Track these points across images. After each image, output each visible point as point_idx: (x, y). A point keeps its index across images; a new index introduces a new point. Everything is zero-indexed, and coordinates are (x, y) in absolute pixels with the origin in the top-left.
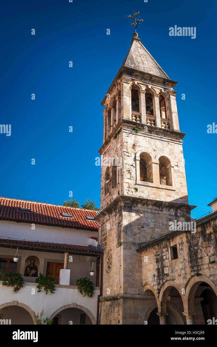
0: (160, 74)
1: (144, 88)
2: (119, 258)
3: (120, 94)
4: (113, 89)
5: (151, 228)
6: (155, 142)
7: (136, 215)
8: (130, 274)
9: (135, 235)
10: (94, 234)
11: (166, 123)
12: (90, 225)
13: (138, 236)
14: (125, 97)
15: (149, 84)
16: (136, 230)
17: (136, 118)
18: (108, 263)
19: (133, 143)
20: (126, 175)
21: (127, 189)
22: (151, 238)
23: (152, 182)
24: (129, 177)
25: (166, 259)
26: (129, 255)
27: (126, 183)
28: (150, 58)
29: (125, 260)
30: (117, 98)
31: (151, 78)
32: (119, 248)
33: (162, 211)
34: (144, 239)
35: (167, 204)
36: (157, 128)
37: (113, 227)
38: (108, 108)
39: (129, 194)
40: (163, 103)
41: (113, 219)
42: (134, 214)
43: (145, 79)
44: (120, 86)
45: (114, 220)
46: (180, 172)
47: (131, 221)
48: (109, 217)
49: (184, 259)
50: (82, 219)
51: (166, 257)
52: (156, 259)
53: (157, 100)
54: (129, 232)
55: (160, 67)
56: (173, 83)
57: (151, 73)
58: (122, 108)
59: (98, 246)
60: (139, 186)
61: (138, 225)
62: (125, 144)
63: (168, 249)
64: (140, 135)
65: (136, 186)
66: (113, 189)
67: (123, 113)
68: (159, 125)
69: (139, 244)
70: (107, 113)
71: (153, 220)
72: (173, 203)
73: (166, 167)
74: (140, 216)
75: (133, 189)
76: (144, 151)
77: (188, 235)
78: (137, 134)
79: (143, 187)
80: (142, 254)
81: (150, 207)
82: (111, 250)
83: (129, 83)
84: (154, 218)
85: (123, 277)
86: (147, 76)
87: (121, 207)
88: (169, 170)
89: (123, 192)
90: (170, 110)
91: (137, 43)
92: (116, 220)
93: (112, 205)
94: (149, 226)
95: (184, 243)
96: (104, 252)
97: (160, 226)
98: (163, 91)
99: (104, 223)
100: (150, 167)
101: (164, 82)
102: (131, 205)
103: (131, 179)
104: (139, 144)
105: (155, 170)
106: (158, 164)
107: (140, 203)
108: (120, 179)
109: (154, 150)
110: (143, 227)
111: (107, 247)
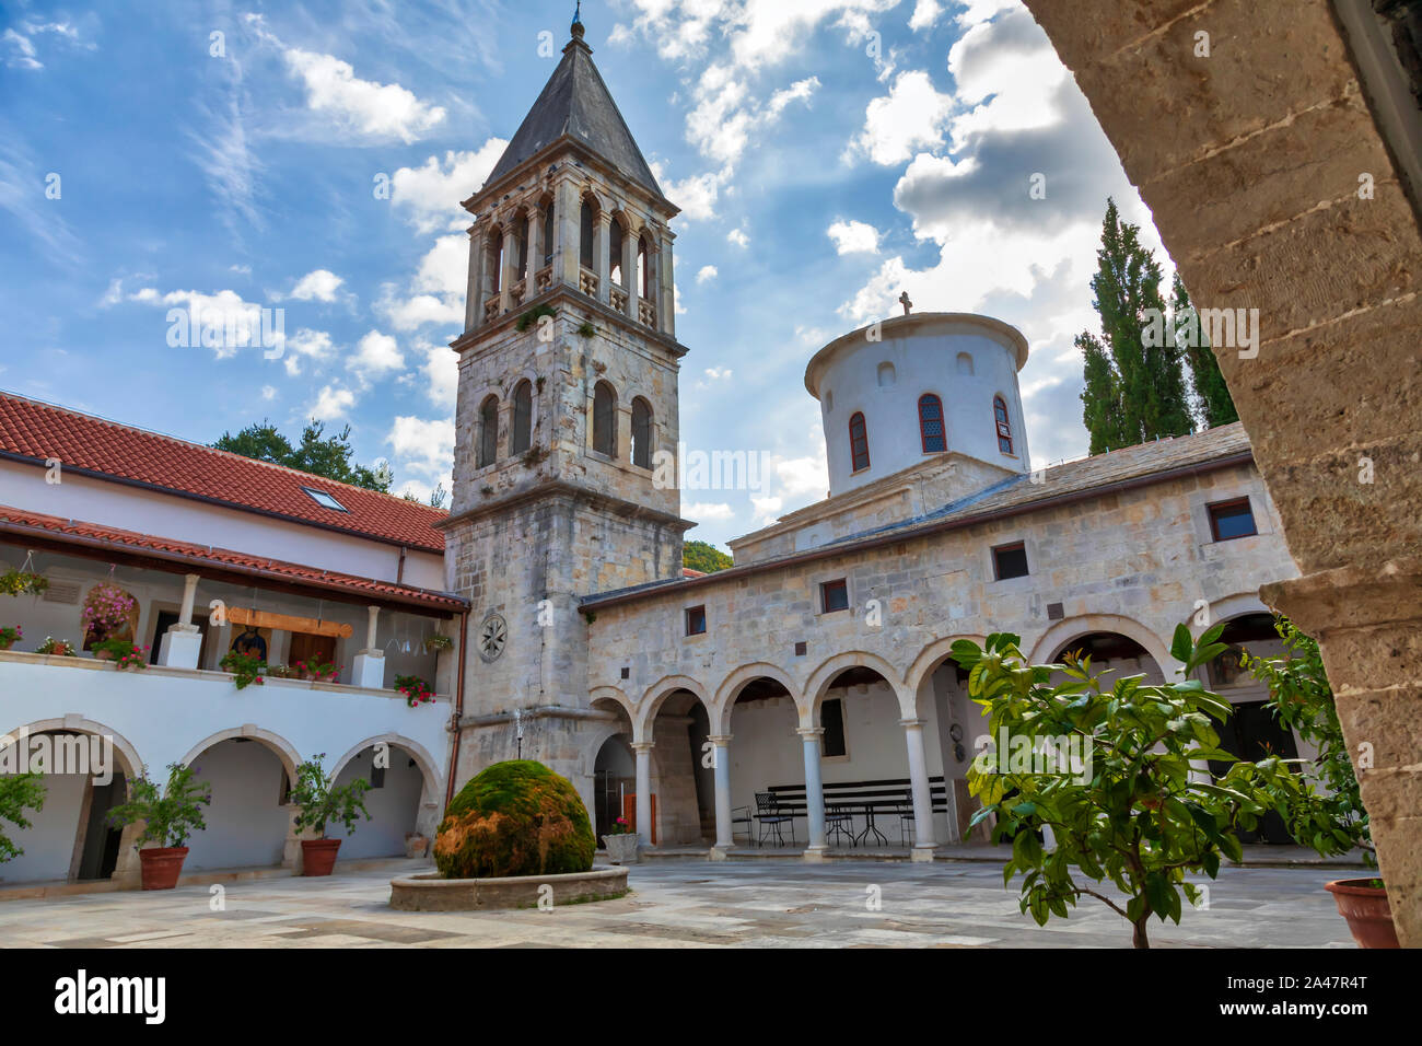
1: (609, 207)
2: (536, 627)
6: (625, 356)
8: (566, 663)
9: (578, 577)
11: (649, 314)
13: (583, 578)
15: (619, 196)
17: (588, 286)
18: (488, 637)
19: (580, 350)
20: (565, 432)
21: (565, 465)
22: (608, 586)
23: (616, 456)
24: (571, 438)
26: (565, 620)
27: (564, 450)
30: (534, 212)
32: (541, 603)
33: (631, 527)
34: (595, 589)
35: (644, 513)
36: (630, 322)
37: (511, 554)
39: (570, 478)
41: (514, 533)
43: (613, 184)
45: (518, 536)
48: (498, 527)
58: (559, 253)
60: (590, 462)
63: (678, 613)
65: (585, 462)
66: (512, 458)
68: (635, 313)
70: (484, 236)
75: (578, 468)
76: (603, 377)
79: (598, 464)
80: (589, 621)
81: (611, 514)
82: (501, 607)
83: (577, 185)
85: (551, 669)
86: (619, 176)
89: (554, 472)
90: (659, 279)
91: (585, 58)
92: (524, 537)
93: (516, 500)
96: (474, 610)
98: (647, 225)
99: (472, 540)
100: (615, 418)
101: (653, 202)
102: (574, 506)
103: (574, 442)
105: (623, 428)
106: (628, 413)
108: (543, 437)
109: (623, 377)
111: (483, 599)
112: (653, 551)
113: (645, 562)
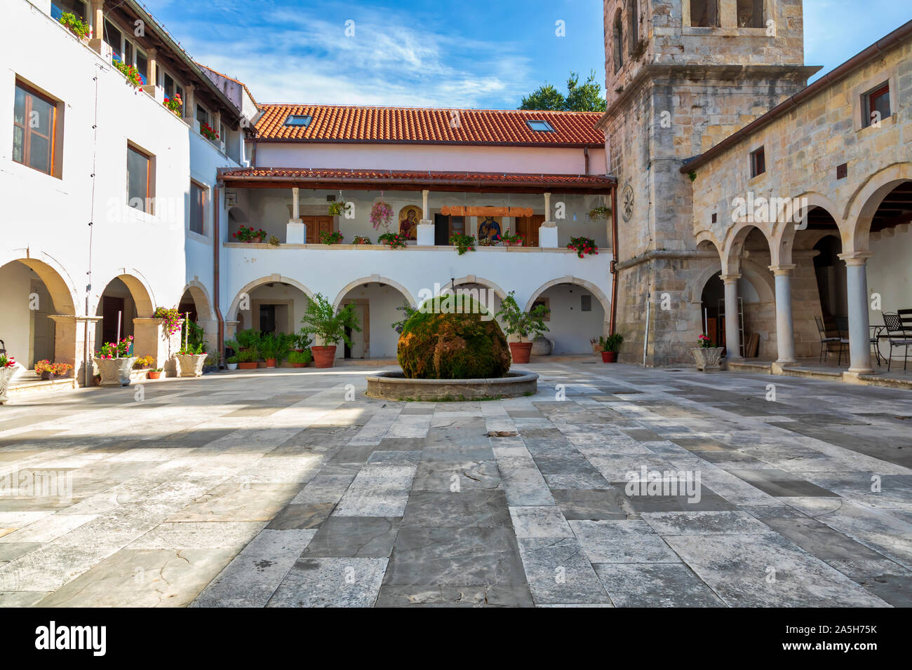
2: (647, 191)
5: (712, 126)
7: (681, 103)
8: (669, 215)
9: (679, 143)
13: (684, 144)
16: (680, 134)
18: (626, 203)
20: (659, 19)
21: (661, 50)
22: (712, 146)
23: (719, 26)
24: (666, 23)
26: (666, 183)
27: (659, 36)
29: (658, 191)
32: (647, 172)
33: (739, 88)
34: (698, 150)
35: (751, 71)
37: (633, 136)
39: (666, 59)
41: (633, 118)
42: (675, 103)
45: (635, 120)
48: (626, 117)
54: (665, 140)
60: (688, 39)
61: (684, 124)
63: (745, 158)
65: (682, 40)
66: (630, 57)
71: (718, 110)
75: (674, 48)
79: (697, 39)
81: (713, 82)
82: (630, 180)
84: (721, 106)
85: (654, 222)
87: (648, 91)
89: (652, 59)
92: (638, 120)
94: (709, 123)
97: (732, 121)
99: (615, 131)
102: (671, 83)
103: (670, 25)
107: (690, 75)
110: (696, 126)
111: (622, 175)
112: (767, 105)
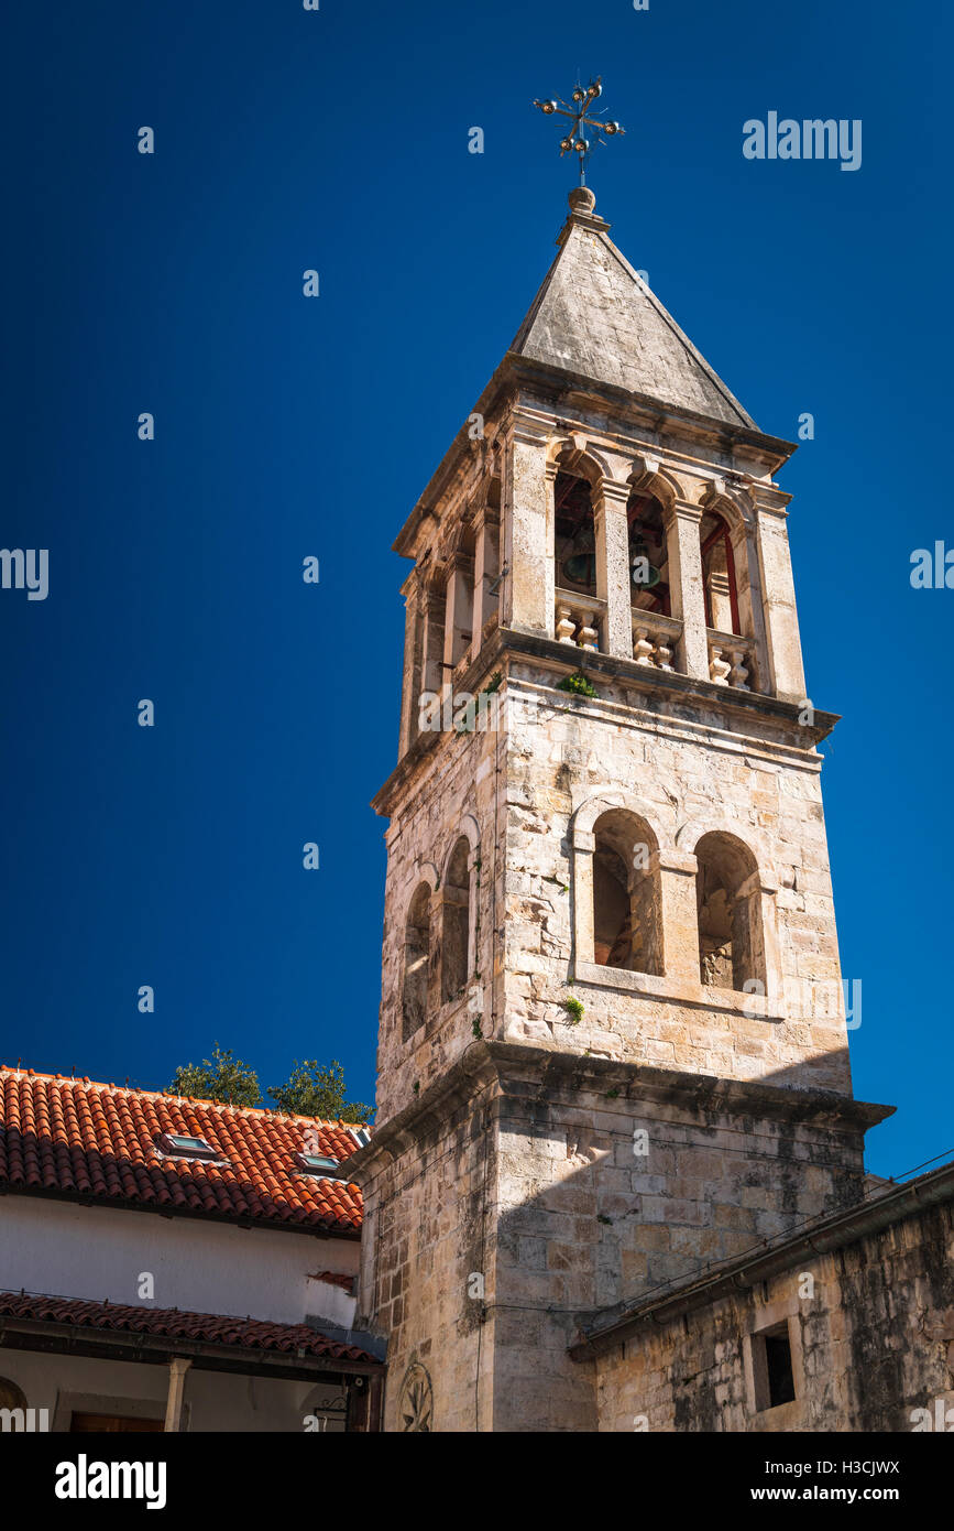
0: (706, 403)
1: (620, 471)
2: (471, 1396)
3: (495, 499)
4: (461, 472)
5: (649, 1225)
6: (676, 754)
7: (569, 1153)
9: (562, 1264)
10: (334, 1255)
11: (738, 658)
12: (315, 1207)
13: (577, 1268)
14: (520, 512)
15: (646, 449)
16: (566, 1238)
17: (579, 628)
18: (410, 1420)
19: (558, 757)
20: (521, 933)
21: (524, 1006)
22: (649, 1281)
23: (660, 972)
24: (537, 944)
25: (731, 1402)
26: (528, 1379)
27: (521, 973)
28: (654, 316)
30: (479, 517)
31: (662, 421)
32: (475, 1336)
33: (709, 1131)
34: (612, 1291)
35: (736, 1095)
36: (688, 683)
37: (441, 1219)
38: (432, 570)
39: (535, 1032)
40: (718, 551)
41: (445, 1171)
42: (556, 1148)
43: (629, 427)
44: (498, 459)
45: (450, 1178)
46: (807, 922)
47: (543, 1185)
48: (424, 1162)
49: (830, 1406)
50: (276, 1171)
51: (731, 1391)
52: (675, 1400)
53: (687, 536)
54: (528, 1248)
55: (707, 367)
56: (774, 450)
57: (660, 393)
58: (504, 574)
59: (355, 1323)
60: (589, 993)
61: (577, 1209)
62: (519, 762)
63: (740, 1347)
64: (599, 719)
65: (574, 993)
66: (446, 1006)
67: (507, 599)
68: (700, 664)
69: (585, 1316)
70: (425, 593)
71: (662, 1184)
72: (771, 1089)
73: (735, 890)
74: (591, 1156)
75: (555, 1008)
76: (617, 802)
77: (848, 1266)
78: (583, 710)
79: (610, 996)
80: (596, 1373)
81: (647, 1107)
82: (426, 1348)
83: (541, 444)
84: (668, 1173)
86: (638, 408)
87: (488, 1105)
88: (751, 908)
89: (499, 1023)
90: (758, 588)
91: (591, 240)
92: (458, 1178)
93: (439, 1097)
94: (638, 1218)
95: (826, 1312)
96: (392, 1360)
97: (696, 1218)
98: (720, 487)
99: (394, 1195)
100: (650, 887)
101: (728, 443)
102: (545, 1096)
103: (543, 952)
104: (593, 766)
105: (677, 906)
106: (689, 874)
107: (593, 1083)
108: (485, 952)
109: (672, 798)
110: (607, 1221)
111: (404, 1331)
112: (777, 1186)
113: (753, 1214)
